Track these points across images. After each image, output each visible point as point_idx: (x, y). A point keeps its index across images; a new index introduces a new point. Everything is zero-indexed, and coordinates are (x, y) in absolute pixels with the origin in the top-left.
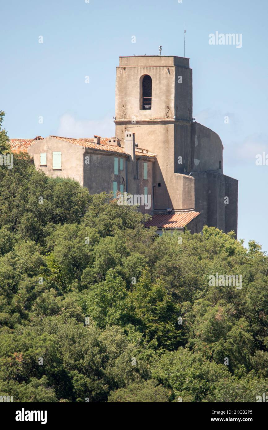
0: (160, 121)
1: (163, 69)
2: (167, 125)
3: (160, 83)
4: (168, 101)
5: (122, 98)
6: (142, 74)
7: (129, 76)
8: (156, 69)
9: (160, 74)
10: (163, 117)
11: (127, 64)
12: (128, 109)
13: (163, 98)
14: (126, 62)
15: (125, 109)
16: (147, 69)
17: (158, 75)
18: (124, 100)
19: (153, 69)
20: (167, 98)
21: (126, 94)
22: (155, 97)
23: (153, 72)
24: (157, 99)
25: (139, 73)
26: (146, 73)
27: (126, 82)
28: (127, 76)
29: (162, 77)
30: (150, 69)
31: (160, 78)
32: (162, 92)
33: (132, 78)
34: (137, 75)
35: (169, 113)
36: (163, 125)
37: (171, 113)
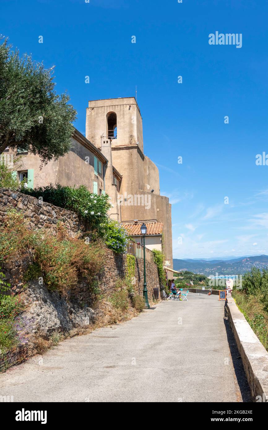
0: (125, 147)
1: (126, 106)
2: (131, 150)
3: (123, 117)
4: (131, 131)
5: (92, 131)
6: (109, 111)
7: (97, 114)
8: (120, 107)
9: (123, 111)
10: (127, 144)
11: (95, 106)
12: (96, 139)
13: (127, 129)
14: (94, 105)
15: (94, 140)
16: (112, 107)
17: (122, 111)
18: (93, 132)
19: (118, 107)
20: (130, 129)
21: (94, 128)
22: (120, 129)
23: (118, 109)
24: (122, 130)
25: (106, 111)
26: (111, 110)
27: (95, 119)
28: (96, 114)
29: (125, 113)
30: (115, 107)
31: (123, 114)
32: (126, 124)
33: (100, 115)
34: (104, 112)
35: (133, 140)
36: (128, 151)
37: (134, 140)
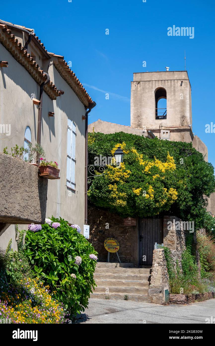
0: (176, 130)
1: (178, 82)
2: (183, 133)
3: (174, 94)
4: (183, 111)
5: (137, 109)
6: (157, 87)
7: (143, 89)
8: (171, 82)
9: (174, 87)
10: (178, 126)
11: (141, 79)
12: (142, 119)
13: (178, 109)
14: (140, 78)
15: (141, 119)
16: (161, 82)
17: (173, 87)
18: (139, 111)
19: (168, 82)
20: (182, 108)
21: (141, 105)
22: (171, 108)
23: (168, 85)
24: (172, 109)
25: (154, 86)
26: (160, 85)
27: (141, 94)
28: (142, 89)
29: (176, 90)
30: (165, 82)
31: (174, 90)
32: (177, 103)
33: (147, 91)
34: (152, 88)
35: (185, 122)
36: (179, 133)
37: (187, 122)
